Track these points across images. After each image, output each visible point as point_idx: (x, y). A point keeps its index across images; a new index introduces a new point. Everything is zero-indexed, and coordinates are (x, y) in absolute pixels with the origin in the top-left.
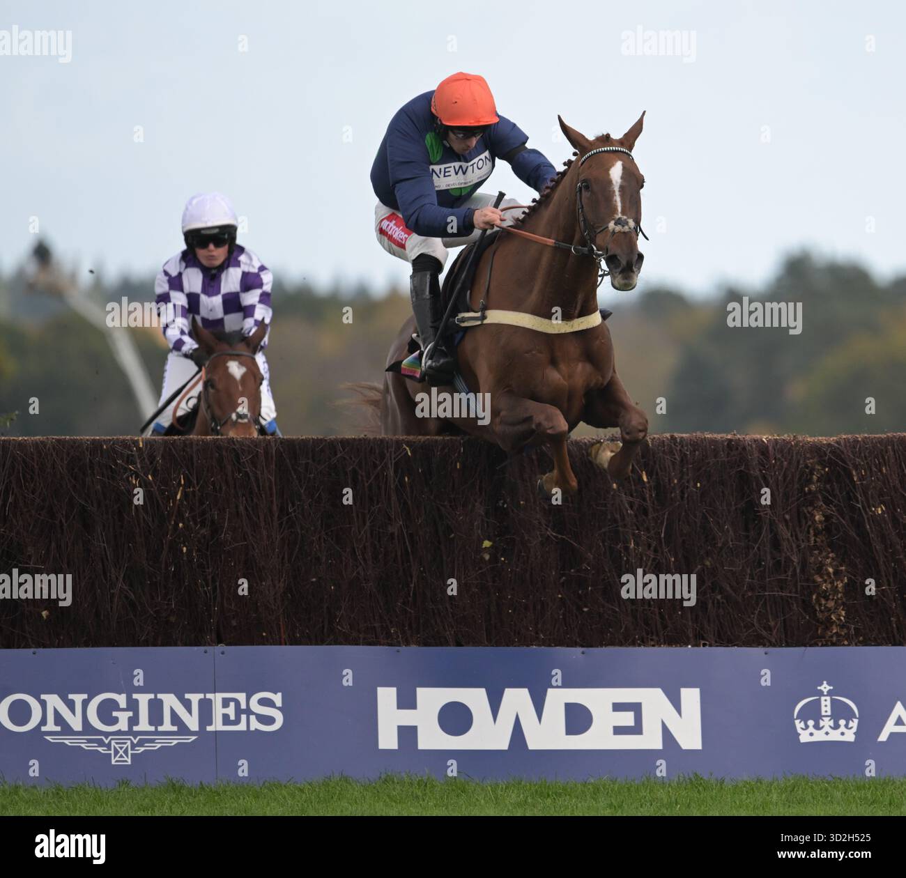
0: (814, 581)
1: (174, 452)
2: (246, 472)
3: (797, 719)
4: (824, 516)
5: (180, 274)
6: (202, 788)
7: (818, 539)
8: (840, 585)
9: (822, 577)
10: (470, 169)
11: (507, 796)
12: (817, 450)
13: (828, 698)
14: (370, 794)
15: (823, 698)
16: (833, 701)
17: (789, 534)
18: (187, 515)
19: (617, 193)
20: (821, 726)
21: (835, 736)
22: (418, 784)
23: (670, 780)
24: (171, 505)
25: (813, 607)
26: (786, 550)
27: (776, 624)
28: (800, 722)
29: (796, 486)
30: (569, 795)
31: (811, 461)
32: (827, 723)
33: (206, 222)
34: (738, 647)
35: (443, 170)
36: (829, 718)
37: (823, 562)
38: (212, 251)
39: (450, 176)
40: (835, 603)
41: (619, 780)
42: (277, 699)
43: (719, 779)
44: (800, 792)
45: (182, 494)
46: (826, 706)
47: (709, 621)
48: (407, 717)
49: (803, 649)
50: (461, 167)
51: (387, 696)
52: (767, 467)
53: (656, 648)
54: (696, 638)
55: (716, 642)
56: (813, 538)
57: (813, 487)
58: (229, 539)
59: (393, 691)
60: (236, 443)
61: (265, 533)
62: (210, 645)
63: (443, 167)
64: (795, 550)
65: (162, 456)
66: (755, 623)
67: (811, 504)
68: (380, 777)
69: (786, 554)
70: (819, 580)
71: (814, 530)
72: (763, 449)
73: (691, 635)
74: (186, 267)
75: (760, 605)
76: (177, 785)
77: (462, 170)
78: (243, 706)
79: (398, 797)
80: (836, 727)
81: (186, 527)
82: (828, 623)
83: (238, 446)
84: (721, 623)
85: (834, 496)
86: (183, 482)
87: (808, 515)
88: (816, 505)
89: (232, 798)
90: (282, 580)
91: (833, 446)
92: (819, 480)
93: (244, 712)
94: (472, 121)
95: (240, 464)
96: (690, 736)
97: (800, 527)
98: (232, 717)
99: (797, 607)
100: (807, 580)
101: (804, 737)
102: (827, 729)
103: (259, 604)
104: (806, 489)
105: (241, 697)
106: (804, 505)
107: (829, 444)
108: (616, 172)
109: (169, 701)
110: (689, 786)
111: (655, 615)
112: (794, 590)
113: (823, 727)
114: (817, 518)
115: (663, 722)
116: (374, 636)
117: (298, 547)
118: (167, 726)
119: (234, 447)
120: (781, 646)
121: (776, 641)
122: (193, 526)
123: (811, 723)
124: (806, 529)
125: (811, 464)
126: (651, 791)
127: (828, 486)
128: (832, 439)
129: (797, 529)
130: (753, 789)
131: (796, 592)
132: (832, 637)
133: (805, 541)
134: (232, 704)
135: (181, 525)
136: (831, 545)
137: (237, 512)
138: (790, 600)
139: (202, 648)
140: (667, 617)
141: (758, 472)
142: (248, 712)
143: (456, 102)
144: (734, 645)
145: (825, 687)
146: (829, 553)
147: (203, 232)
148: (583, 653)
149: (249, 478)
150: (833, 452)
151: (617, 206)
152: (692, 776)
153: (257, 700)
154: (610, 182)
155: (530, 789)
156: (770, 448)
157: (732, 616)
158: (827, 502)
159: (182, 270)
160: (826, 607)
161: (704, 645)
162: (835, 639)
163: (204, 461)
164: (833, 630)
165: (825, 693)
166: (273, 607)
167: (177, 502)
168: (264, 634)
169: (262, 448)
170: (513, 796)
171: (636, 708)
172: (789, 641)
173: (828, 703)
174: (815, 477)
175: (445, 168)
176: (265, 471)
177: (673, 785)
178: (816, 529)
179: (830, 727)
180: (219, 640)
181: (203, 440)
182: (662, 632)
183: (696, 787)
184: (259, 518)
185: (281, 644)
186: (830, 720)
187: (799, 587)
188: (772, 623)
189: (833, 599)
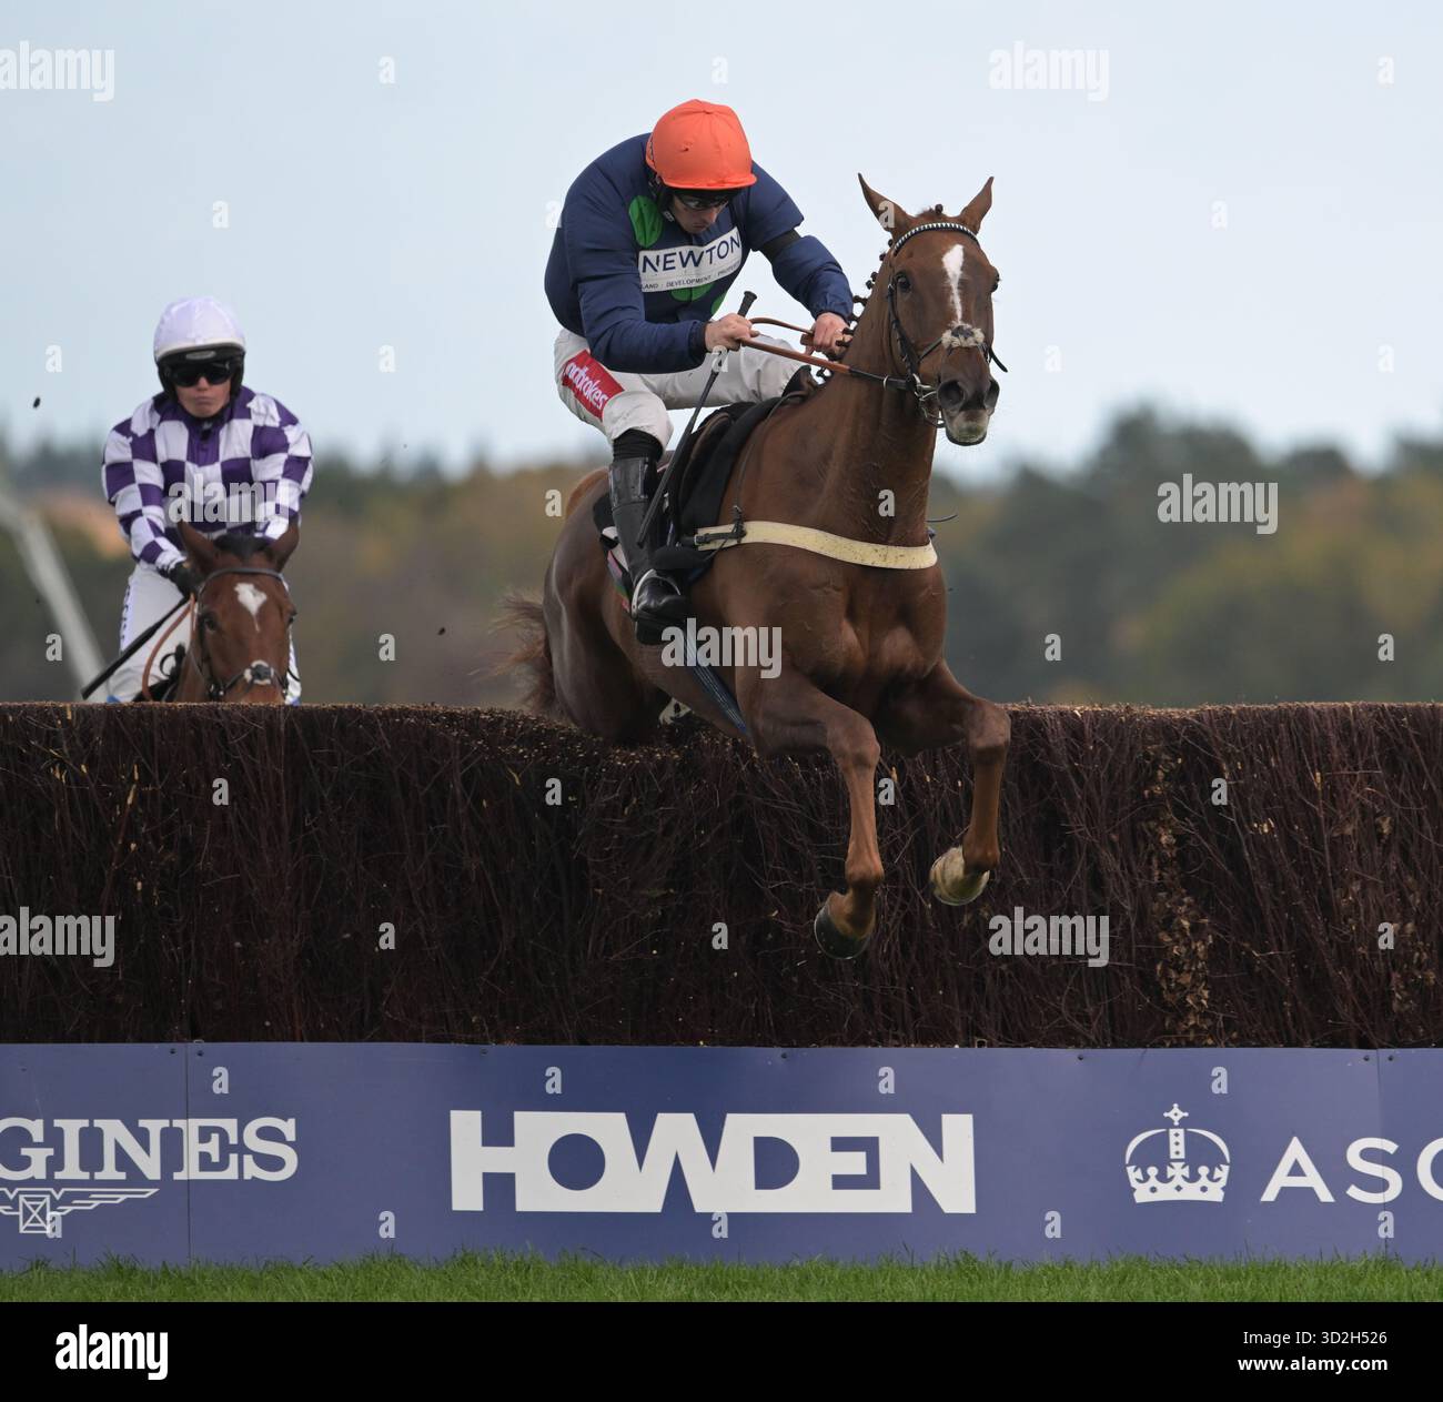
0: (1159, 942)
1: (123, 728)
2: (239, 760)
3: (1130, 1164)
4: (1175, 836)
5: (151, 432)
6: (166, 1273)
7: (1164, 874)
8: (1201, 948)
9: (1170, 936)
10: (706, 256)
11: (660, 1287)
12: (1164, 729)
13: (1181, 1131)
14: (438, 1282)
15: (1172, 1132)
16: (1188, 1136)
17: (1118, 867)
18: (143, 829)
19: (955, 291)
20: (1169, 1176)
21: (1191, 1193)
22: (516, 1268)
23: (924, 1263)
24: (118, 813)
25: (1157, 984)
26: (1112, 890)
27: (1097, 1011)
28: (1135, 1171)
29: (1130, 788)
30: (760, 1286)
31: (1155, 746)
32: (1178, 1171)
33: (194, 340)
34: (1034, 1046)
35: (662, 259)
36: (1182, 1164)
37: (1174, 911)
38: (205, 389)
39: (674, 268)
40: (1194, 976)
41: (841, 1262)
42: (289, 1128)
43: (1004, 1262)
44: (1135, 1284)
45: (135, 796)
46: (1177, 1144)
47: (987, 1007)
48: (499, 1160)
49: (1140, 1051)
50: (691, 253)
51: (465, 1125)
52: (1081, 756)
53: (903, 1050)
54: (968, 1033)
55: (999, 1039)
56: (1157, 873)
57: (1158, 790)
58: (211, 869)
59: (476, 1116)
60: (221, 713)
61: (268, 859)
62: (179, 1041)
63: (662, 253)
64: (1128, 891)
65: (104, 733)
66: (1063, 1011)
67: (1155, 817)
68: (455, 1256)
69: (1113, 896)
70: (1167, 939)
71: (1159, 859)
72: (1074, 728)
73: (959, 1029)
74: (161, 420)
75: (1071, 982)
76: (125, 1268)
77: (694, 259)
78: (233, 1140)
79: (483, 1288)
80: (1194, 1177)
81: (142, 849)
82: (1182, 1010)
83: (224, 718)
84: (1007, 1009)
85: (1193, 804)
86: (136, 777)
87: (1149, 834)
88: (1162, 819)
89: (213, 1288)
90: (297, 937)
91: (1193, 723)
92: (1167, 777)
93: (234, 1149)
94: (712, 182)
95: (228, 749)
96: (957, 1193)
97: (1136, 853)
98: (215, 1158)
99: (1131, 983)
100: (1148, 940)
101: (1142, 1195)
102: (1178, 1181)
103: (259, 975)
104: (1146, 792)
105: (230, 1125)
106: (1141, 820)
107: (1185, 719)
108: (953, 260)
109: (114, 1131)
110: (955, 1273)
111: (901, 997)
112: (1126, 956)
113: (1172, 1177)
114: (1164, 839)
115: (912, 1167)
116: (444, 1028)
117: (321, 882)
118: (110, 1172)
119: (219, 721)
120: (1105, 1047)
121: (1097, 1039)
122: (154, 848)
123: (1152, 1171)
124: (1146, 858)
125: (1155, 752)
126: (893, 1281)
127: (1181, 788)
128: (1190, 712)
129: (1132, 858)
130: (1058, 1279)
131: (1130, 960)
132: (1187, 1031)
133: (1145, 876)
134: (215, 1137)
135: (133, 846)
136: (1189, 885)
137: (225, 824)
138: (1118, 971)
139: (168, 1046)
140: (920, 999)
141: (1066, 766)
142: (241, 1149)
143: (687, 150)
144: (1029, 1046)
145: (1176, 1114)
146: (1183, 897)
147: (189, 357)
148: (784, 1056)
149: (243, 772)
150: (1191, 733)
151: (955, 310)
152: (959, 1257)
153: (254, 1132)
154: (944, 274)
155: (697, 1276)
156: (1087, 726)
157: (1025, 999)
158: (1181, 813)
159: (154, 426)
160: (1178, 984)
161: (981, 1044)
162: (1192, 1035)
163: (171, 742)
164: (1189, 1020)
165: (1176, 1123)
166: (282, 980)
167: (128, 810)
168: (268, 1024)
169: (262, 723)
170: (670, 1288)
171: (870, 1146)
172: (1117, 1037)
173: (1181, 1139)
174: (1160, 773)
175: (666, 256)
176: (269, 759)
177: (928, 1270)
178: (1161, 858)
179: (1183, 1177)
180: (195, 1034)
181: (169, 709)
182: (912, 1025)
183: (967, 1275)
184: (259, 837)
185: (294, 1040)
186: (1183, 1167)
187: (1134, 950)
188: (1090, 1010)
189: (1189, 971)
